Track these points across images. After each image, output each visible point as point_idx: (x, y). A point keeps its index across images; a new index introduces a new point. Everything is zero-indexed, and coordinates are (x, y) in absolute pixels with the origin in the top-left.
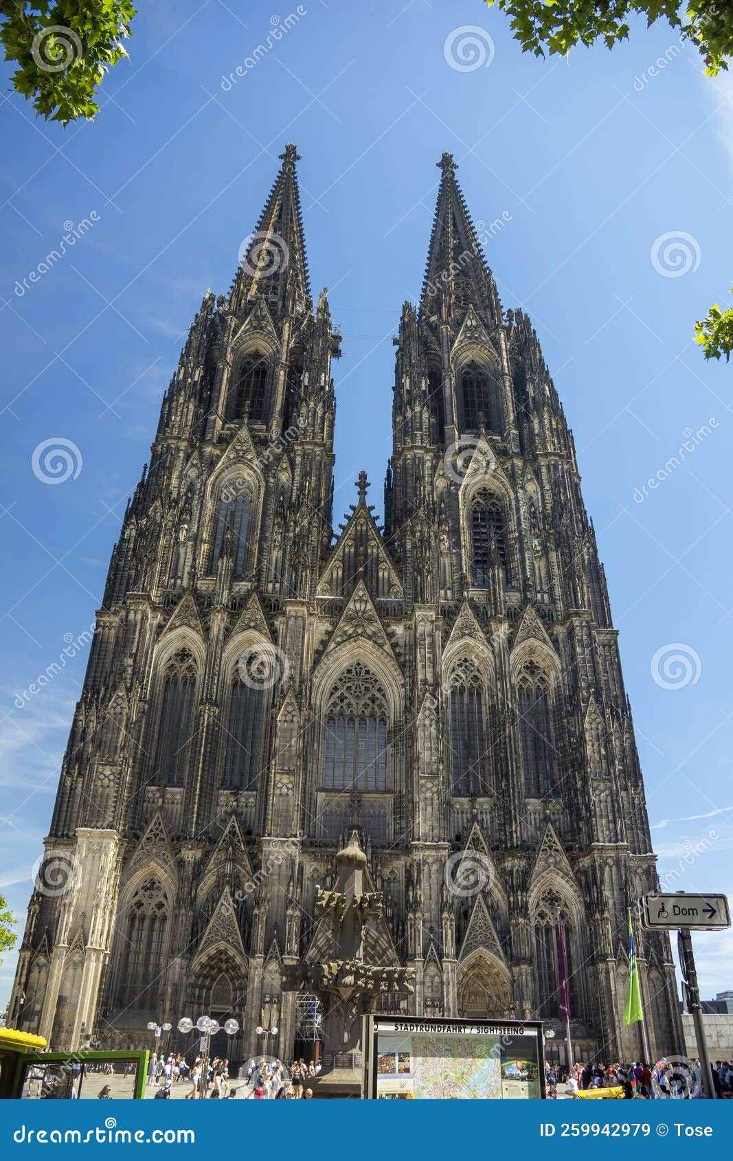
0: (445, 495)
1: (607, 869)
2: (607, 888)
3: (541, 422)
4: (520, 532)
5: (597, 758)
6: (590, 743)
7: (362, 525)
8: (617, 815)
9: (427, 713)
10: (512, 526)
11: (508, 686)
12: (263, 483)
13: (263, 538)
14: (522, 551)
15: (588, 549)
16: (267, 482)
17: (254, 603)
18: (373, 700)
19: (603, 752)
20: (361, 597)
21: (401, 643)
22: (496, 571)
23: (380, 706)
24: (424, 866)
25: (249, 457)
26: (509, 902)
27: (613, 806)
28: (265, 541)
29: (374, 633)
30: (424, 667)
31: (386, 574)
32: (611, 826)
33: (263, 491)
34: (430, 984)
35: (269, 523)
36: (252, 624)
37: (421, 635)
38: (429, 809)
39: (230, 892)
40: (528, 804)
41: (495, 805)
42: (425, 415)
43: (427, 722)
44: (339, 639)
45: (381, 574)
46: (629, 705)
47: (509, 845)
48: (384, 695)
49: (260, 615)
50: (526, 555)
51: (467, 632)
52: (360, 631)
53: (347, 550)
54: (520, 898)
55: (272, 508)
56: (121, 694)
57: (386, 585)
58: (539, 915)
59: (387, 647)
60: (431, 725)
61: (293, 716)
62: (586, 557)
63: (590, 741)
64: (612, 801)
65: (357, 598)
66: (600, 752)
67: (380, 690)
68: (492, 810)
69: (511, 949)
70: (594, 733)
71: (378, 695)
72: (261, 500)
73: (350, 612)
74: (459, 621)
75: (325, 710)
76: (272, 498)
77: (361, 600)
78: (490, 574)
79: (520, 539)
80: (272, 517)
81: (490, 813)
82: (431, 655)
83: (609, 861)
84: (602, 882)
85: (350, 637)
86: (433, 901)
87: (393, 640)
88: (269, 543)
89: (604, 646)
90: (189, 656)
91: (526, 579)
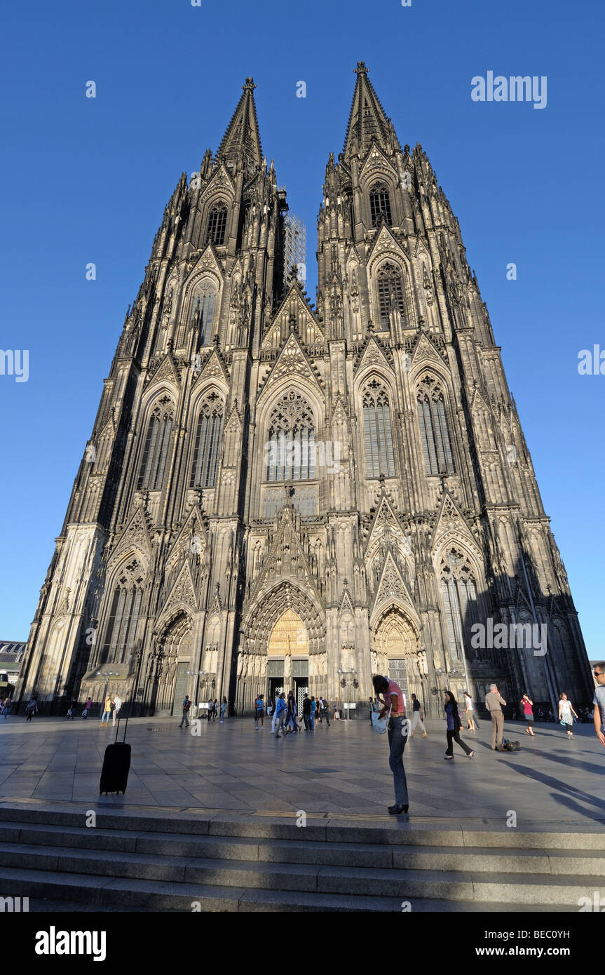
0: (356, 271)
1: (501, 525)
2: (502, 542)
3: (430, 210)
4: (415, 287)
5: (485, 437)
6: (478, 426)
7: (294, 300)
8: (507, 480)
9: (339, 415)
10: (409, 284)
11: (407, 394)
12: (222, 281)
13: (222, 316)
14: (416, 299)
15: (472, 292)
16: (224, 280)
17: (215, 359)
18: (304, 415)
19: (490, 432)
20: (292, 346)
21: (322, 373)
22: (395, 314)
23: (309, 419)
24: (339, 529)
25: (213, 266)
26: (416, 559)
27: (503, 474)
28: (223, 318)
29: (302, 369)
30: (337, 383)
31: (312, 330)
32: (503, 490)
33: (222, 287)
34: (346, 628)
35: (227, 306)
36: (213, 373)
37: (334, 361)
38: (342, 485)
39: (189, 564)
40: (429, 482)
41: (401, 483)
42: (340, 220)
43: (340, 422)
44: (276, 376)
45: (308, 331)
46: (514, 400)
47: (413, 513)
48: (312, 412)
49: (219, 367)
50: (420, 302)
51: (373, 360)
52: (291, 368)
53: (284, 318)
54: (423, 554)
55: (228, 297)
56: (109, 426)
57: (312, 337)
58: (444, 570)
59: (312, 378)
60: (342, 424)
61: (237, 427)
62: (471, 299)
63: (478, 424)
64: (502, 470)
65: (289, 346)
66: (487, 432)
67: (309, 408)
68: (400, 487)
69: (420, 598)
70: (481, 417)
71: (307, 412)
72: (221, 292)
73: (284, 357)
74: (366, 354)
75: (267, 427)
76: (229, 290)
77: (292, 347)
78: (391, 317)
79: (415, 292)
80: (228, 302)
81: (398, 490)
82: (342, 375)
83: (503, 518)
84: (497, 535)
85: (284, 373)
86: (347, 558)
87: (316, 372)
88: (226, 319)
89: (489, 360)
90: (169, 400)
91: (420, 317)
